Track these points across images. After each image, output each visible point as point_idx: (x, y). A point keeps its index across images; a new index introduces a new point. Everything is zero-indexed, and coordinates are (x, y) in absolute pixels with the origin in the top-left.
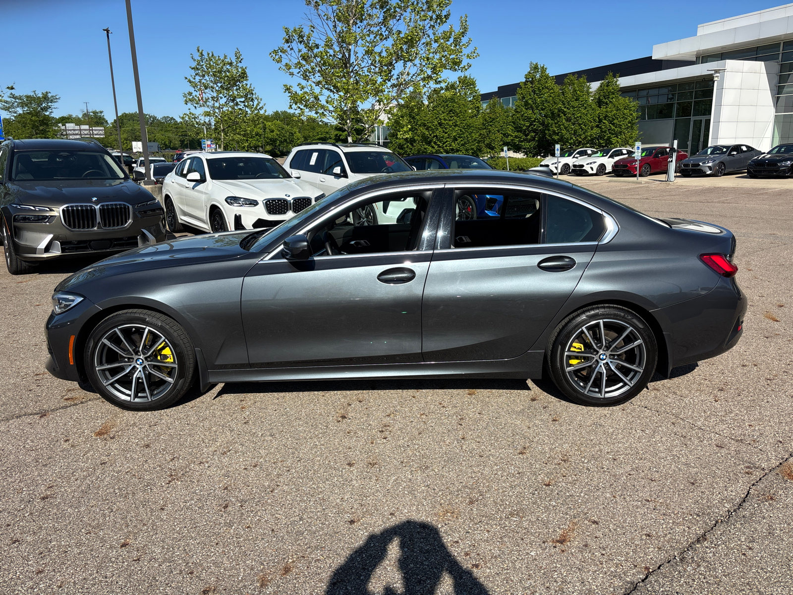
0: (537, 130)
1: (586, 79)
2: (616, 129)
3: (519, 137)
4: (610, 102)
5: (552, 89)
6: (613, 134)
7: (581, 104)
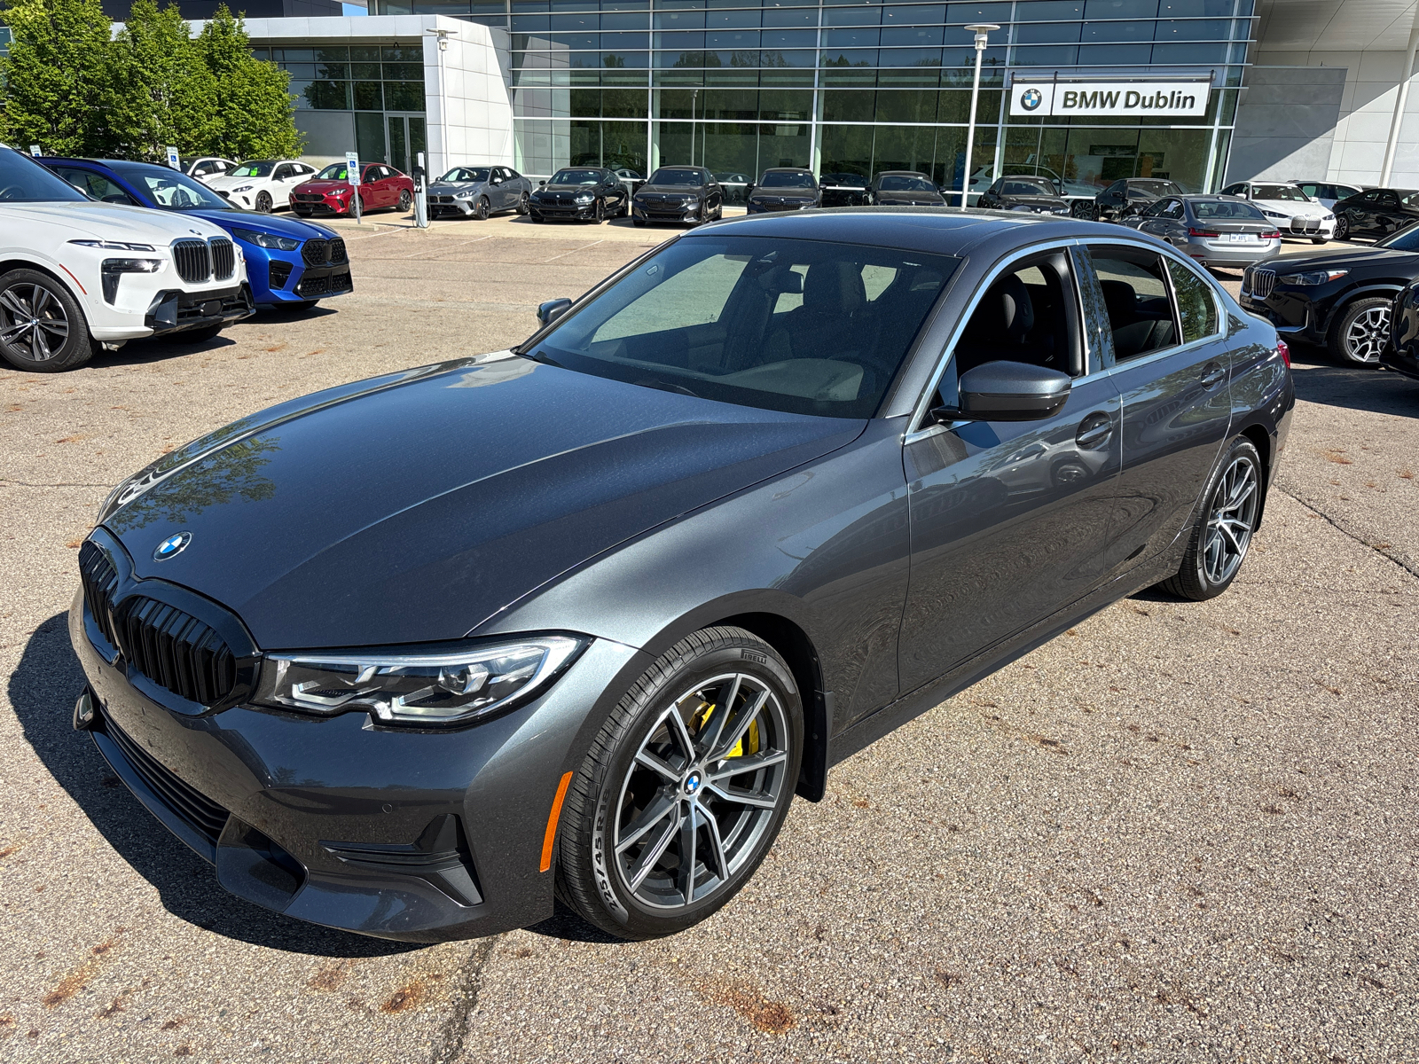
0: (79, 111)
1: (180, 13)
2: (257, 122)
3: (37, 125)
4: (235, 66)
5: (98, 25)
6: (253, 132)
7: (178, 65)
